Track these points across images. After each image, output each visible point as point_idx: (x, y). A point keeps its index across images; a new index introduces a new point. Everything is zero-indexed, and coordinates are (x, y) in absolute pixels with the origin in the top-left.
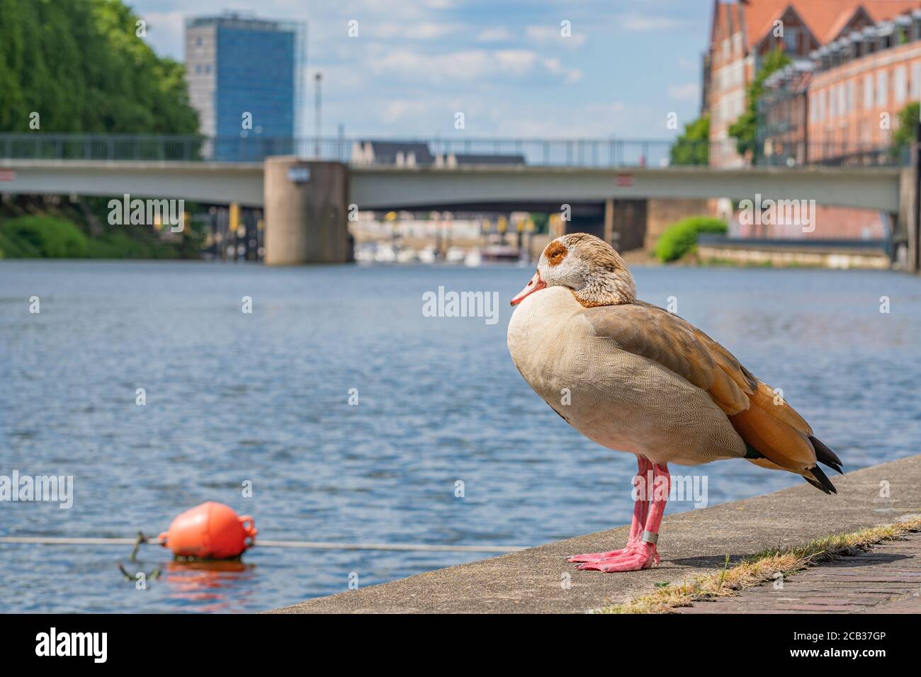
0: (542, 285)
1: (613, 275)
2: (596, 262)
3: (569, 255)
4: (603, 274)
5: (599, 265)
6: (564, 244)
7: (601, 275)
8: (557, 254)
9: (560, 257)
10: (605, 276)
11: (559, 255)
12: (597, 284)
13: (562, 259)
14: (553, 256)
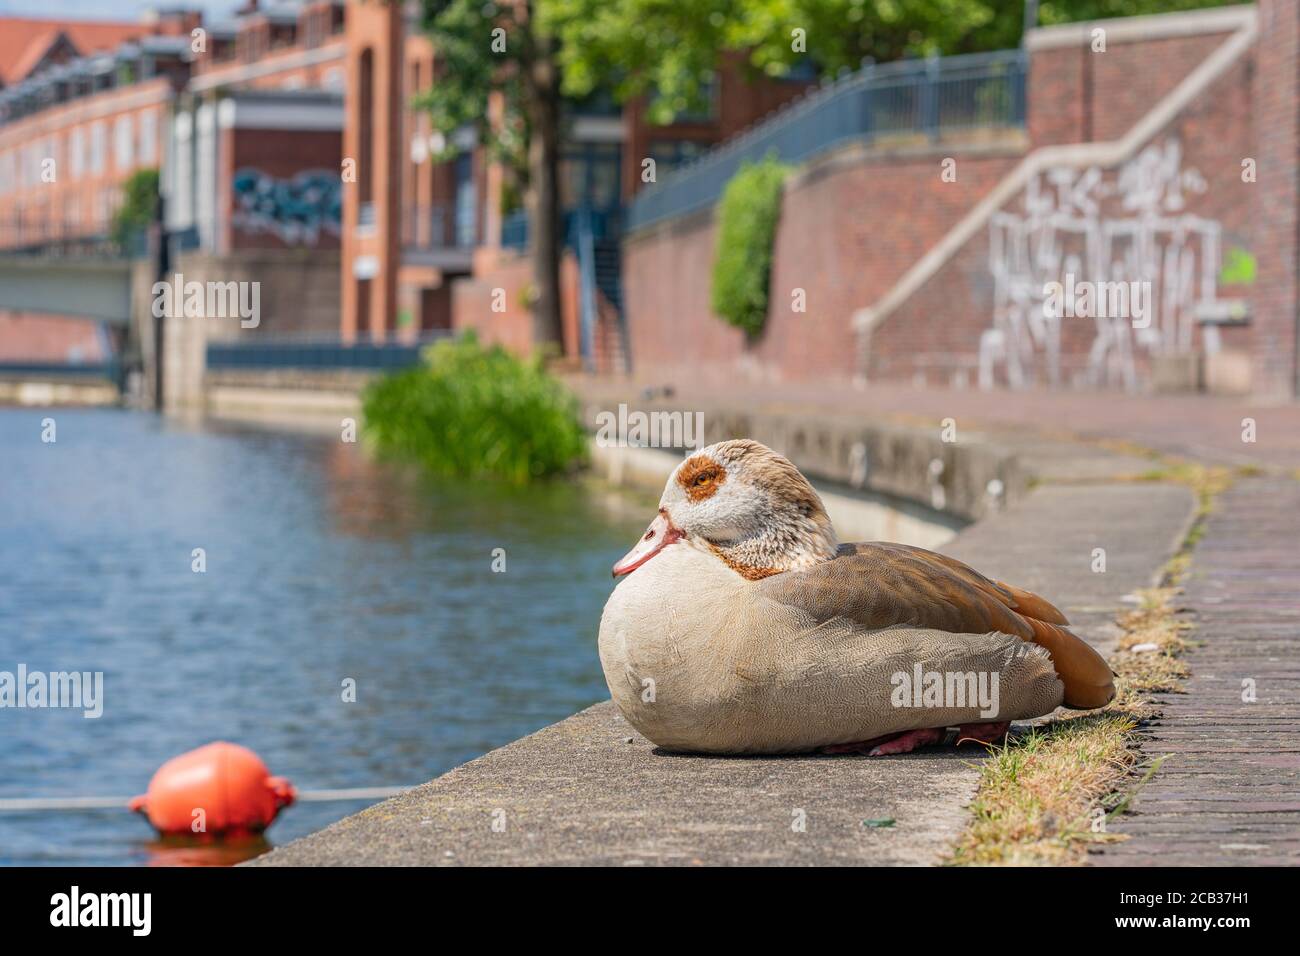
0: (675, 534)
1: (812, 523)
2: (783, 494)
3: (730, 479)
4: (795, 519)
5: (788, 500)
6: (718, 459)
7: (790, 521)
8: (703, 480)
9: (710, 485)
10: (798, 523)
11: (707, 482)
12: (780, 537)
13: (716, 489)
14: (696, 484)
